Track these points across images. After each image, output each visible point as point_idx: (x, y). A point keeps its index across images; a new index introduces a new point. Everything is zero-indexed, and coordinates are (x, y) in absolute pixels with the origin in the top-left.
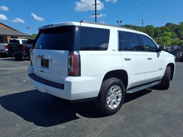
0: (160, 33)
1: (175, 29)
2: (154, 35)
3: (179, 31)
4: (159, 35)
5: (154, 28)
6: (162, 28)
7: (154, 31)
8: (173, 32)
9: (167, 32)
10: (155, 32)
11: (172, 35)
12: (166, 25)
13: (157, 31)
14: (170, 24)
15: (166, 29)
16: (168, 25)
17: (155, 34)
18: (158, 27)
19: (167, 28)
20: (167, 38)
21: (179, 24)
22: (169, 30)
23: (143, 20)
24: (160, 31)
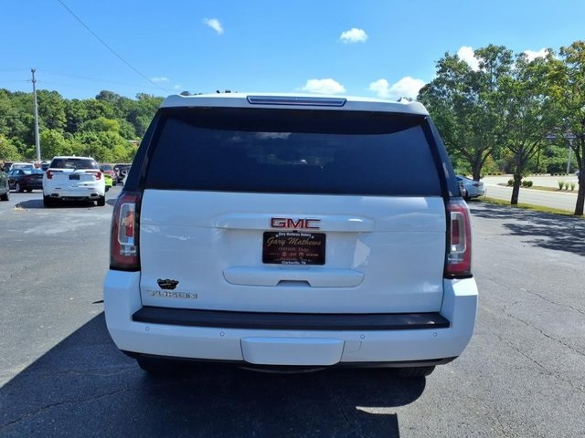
0: (85, 120)
1: (125, 111)
2: (66, 126)
3: (138, 117)
4: (82, 125)
5: (65, 102)
6: (89, 106)
7: (66, 111)
8: (124, 120)
9: (106, 120)
10: (68, 115)
11: (122, 127)
12: (98, 98)
13: (75, 112)
14: (111, 96)
15: (101, 108)
16: (102, 96)
17: (69, 120)
18: (76, 101)
19: (105, 107)
20: (113, 138)
21: (135, 99)
22: (110, 111)
23: (33, 71)
24: (83, 113)
